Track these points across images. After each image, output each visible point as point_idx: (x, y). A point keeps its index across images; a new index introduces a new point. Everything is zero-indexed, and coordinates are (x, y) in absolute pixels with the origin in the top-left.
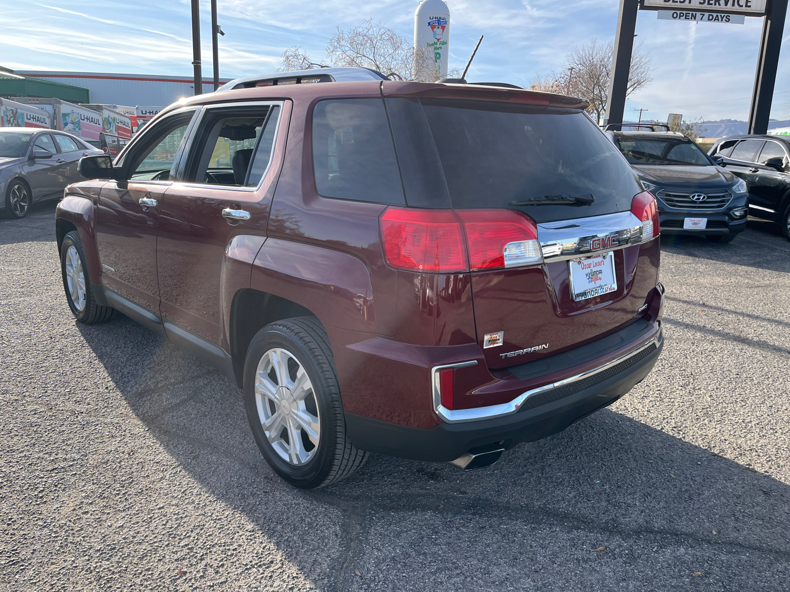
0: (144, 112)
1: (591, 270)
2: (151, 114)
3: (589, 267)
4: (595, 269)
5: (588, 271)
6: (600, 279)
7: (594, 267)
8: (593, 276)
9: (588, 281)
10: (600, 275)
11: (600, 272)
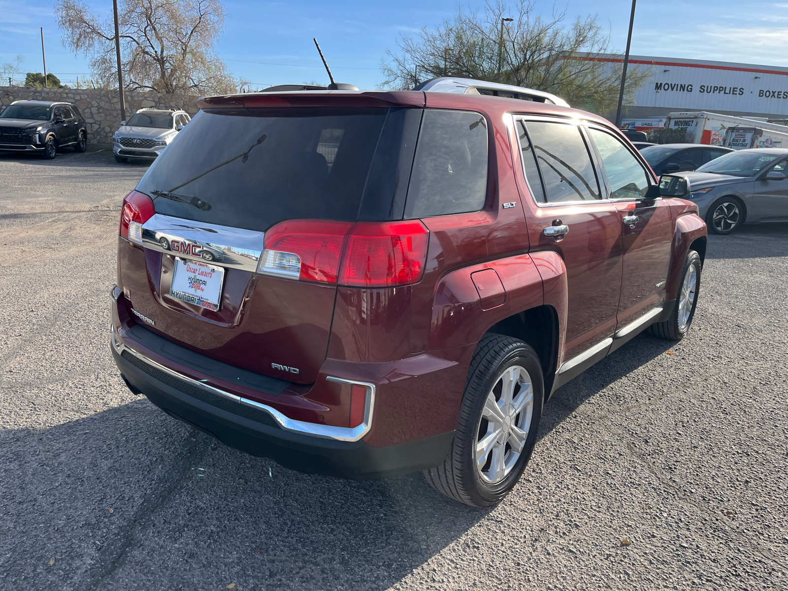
1: (195, 276)
3: (194, 272)
4: (199, 277)
5: (192, 275)
6: (202, 290)
7: (199, 274)
8: (196, 283)
9: (189, 285)
10: (203, 286)
11: (205, 283)
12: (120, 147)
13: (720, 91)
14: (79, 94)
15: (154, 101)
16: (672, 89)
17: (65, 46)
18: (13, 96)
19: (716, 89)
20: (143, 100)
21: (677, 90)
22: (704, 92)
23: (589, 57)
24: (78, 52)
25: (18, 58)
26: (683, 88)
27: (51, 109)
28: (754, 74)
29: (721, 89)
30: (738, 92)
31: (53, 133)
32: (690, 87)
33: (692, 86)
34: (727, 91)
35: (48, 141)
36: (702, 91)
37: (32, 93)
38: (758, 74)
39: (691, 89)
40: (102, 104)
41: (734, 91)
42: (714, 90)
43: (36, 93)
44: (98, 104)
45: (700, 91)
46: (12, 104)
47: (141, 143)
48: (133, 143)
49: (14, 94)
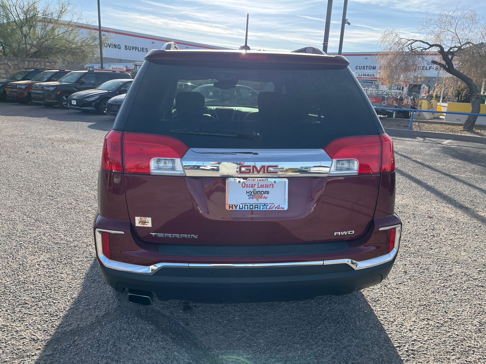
0: (360, 75)
2: (365, 76)
3: (253, 187)
6: (266, 198)
10: (266, 195)
11: (267, 193)
13: (135, 49)
16: (110, 47)
19: (133, 48)
21: (112, 47)
22: (127, 49)
23: (69, 24)
26: (115, 46)
28: (152, 41)
29: (136, 48)
30: (145, 50)
32: (119, 46)
33: (120, 46)
34: (140, 50)
36: (126, 49)
38: (153, 41)
39: (120, 47)
41: (143, 50)
42: (133, 49)
45: (125, 49)
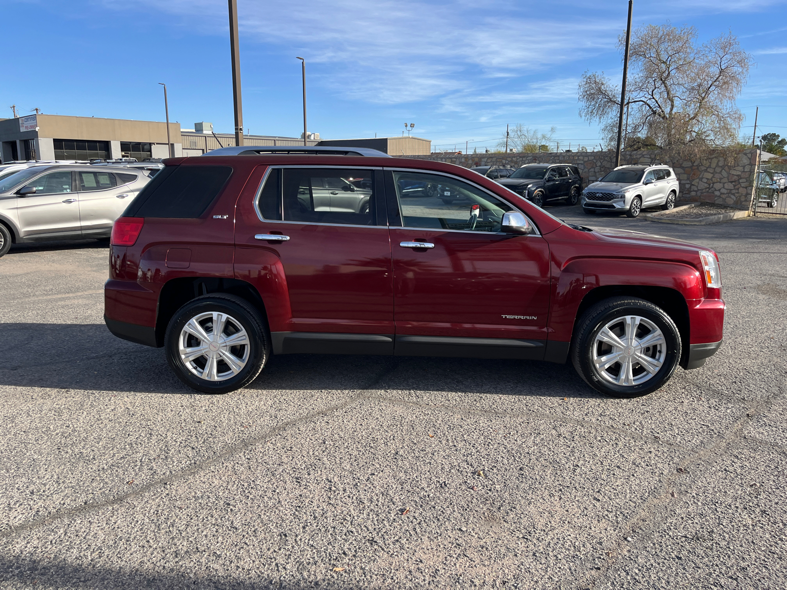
12: (585, 200)
14: (587, 156)
15: (650, 158)
17: (581, 117)
18: (539, 160)
20: (640, 158)
24: (592, 121)
25: (552, 129)
27: (547, 170)
31: (542, 190)
35: (535, 196)
37: (553, 157)
40: (605, 163)
43: (556, 157)
44: (601, 163)
46: (522, 167)
47: (602, 197)
48: (596, 196)
49: (540, 159)
